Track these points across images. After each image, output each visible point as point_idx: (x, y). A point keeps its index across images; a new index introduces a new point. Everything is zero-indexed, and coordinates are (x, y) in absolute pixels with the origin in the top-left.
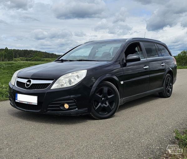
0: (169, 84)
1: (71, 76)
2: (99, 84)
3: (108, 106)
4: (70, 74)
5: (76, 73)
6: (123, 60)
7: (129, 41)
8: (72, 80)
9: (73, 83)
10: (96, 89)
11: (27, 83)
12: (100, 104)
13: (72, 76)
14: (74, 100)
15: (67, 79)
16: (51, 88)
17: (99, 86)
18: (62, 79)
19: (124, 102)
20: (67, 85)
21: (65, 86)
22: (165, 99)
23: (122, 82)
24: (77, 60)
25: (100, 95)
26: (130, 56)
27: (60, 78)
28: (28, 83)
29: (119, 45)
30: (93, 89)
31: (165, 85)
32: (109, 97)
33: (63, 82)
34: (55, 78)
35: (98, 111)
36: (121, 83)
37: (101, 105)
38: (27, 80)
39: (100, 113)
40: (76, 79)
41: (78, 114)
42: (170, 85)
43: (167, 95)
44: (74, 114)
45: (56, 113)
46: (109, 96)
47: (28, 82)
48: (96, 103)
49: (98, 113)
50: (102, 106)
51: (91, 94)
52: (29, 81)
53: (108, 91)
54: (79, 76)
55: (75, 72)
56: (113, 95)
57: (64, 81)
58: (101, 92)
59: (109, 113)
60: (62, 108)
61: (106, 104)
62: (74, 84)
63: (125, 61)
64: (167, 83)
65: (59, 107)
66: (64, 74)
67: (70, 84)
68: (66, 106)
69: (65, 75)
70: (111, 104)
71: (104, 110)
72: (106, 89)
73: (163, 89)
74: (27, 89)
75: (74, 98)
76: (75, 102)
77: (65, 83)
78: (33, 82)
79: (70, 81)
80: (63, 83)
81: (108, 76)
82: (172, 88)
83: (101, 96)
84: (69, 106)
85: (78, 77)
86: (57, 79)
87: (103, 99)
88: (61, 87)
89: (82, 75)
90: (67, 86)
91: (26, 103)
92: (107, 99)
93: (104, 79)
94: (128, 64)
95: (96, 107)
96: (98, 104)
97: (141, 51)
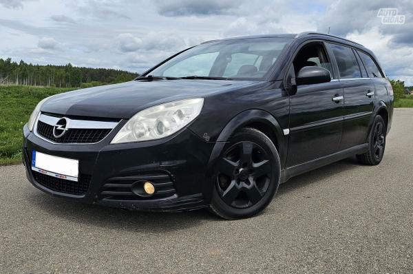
0: (380, 135)
1: (163, 113)
2: (232, 135)
3: (254, 186)
4: (161, 108)
5: (176, 104)
6: (290, 78)
7: (302, 39)
8: (166, 123)
9: (167, 130)
10: (226, 147)
11: (56, 127)
12: (233, 183)
13: (166, 112)
14: (168, 174)
15: (154, 120)
16: (113, 142)
17: (232, 139)
18: (141, 118)
19: (288, 176)
20: (152, 135)
21: (148, 136)
22: (370, 167)
23: (286, 132)
24: (184, 78)
25: (235, 161)
26: (305, 70)
27: (135, 117)
28: (60, 127)
29: (279, 47)
30: (218, 146)
31: (372, 139)
32: (256, 165)
33: (143, 128)
34: (122, 116)
35: (228, 199)
36: (285, 134)
37: (237, 185)
38: (58, 119)
39: (234, 204)
40: (175, 121)
41: (178, 207)
42: (381, 139)
43: (374, 160)
44: (168, 209)
45: (123, 203)
46: (256, 162)
47: (59, 123)
48: (224, 181)
49: (230, 205)
50: (239, 187)
51: (212, 158)
52: (63, 122)
53: (255, 150)
54: (183, 112)
55: (173, 103)
56: (265, 162)
57: (145, 125)
58: (237, 154)
59: (254, 204)
60: (137, 192)
61: (248, 182)
62: (169, 133)
63: (293, 82)
64: (376, 134)
65: (128, 189)
66: (145, 106)
67: (160, 133)
68: (149, 188)
69: (148, 110)
70: (260, 181)
71: (243, 196)
72: (248, 147)
73: (368, 148)
74: (57, 142)
75: (167, 168)
76: (171, 179)
77: (147, 129)
78: (72, 124)
79: (160, 125)
80: (142, 131)
81: (253, 114)
82: (383, 145)
83: (236, 164)
84: (156, 188)
85: (180, 114)
86: (128, 119)
87: (241, 170)
88: (137, 139)
89: (192, 110)
90: (151, 138)
91: (54, 175)
92: (252, 170)
93: (244, 123)
94: (300, 89)
95: (224, 189)
96: (229, 183)
97: (328, 62)
